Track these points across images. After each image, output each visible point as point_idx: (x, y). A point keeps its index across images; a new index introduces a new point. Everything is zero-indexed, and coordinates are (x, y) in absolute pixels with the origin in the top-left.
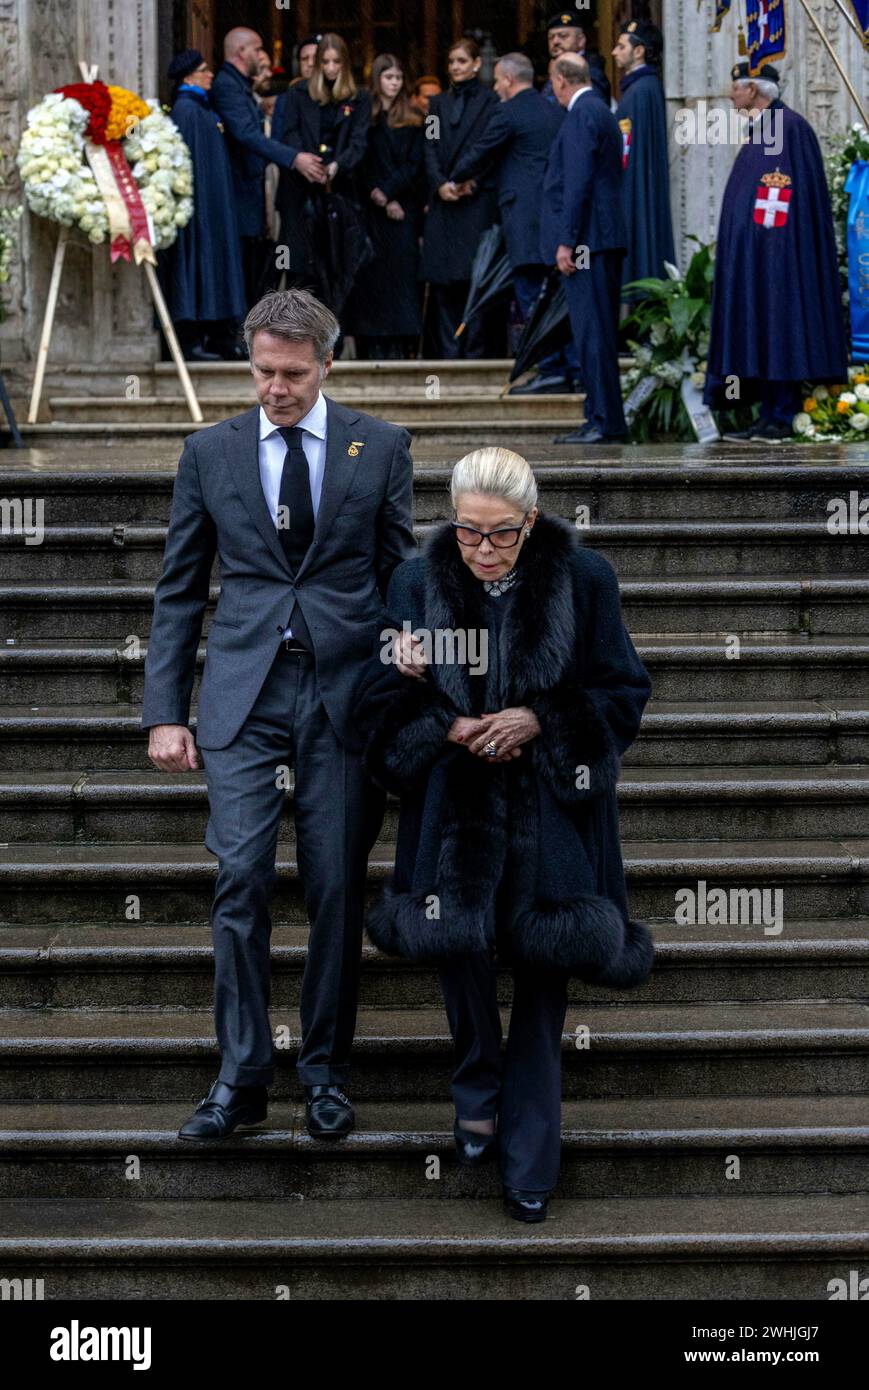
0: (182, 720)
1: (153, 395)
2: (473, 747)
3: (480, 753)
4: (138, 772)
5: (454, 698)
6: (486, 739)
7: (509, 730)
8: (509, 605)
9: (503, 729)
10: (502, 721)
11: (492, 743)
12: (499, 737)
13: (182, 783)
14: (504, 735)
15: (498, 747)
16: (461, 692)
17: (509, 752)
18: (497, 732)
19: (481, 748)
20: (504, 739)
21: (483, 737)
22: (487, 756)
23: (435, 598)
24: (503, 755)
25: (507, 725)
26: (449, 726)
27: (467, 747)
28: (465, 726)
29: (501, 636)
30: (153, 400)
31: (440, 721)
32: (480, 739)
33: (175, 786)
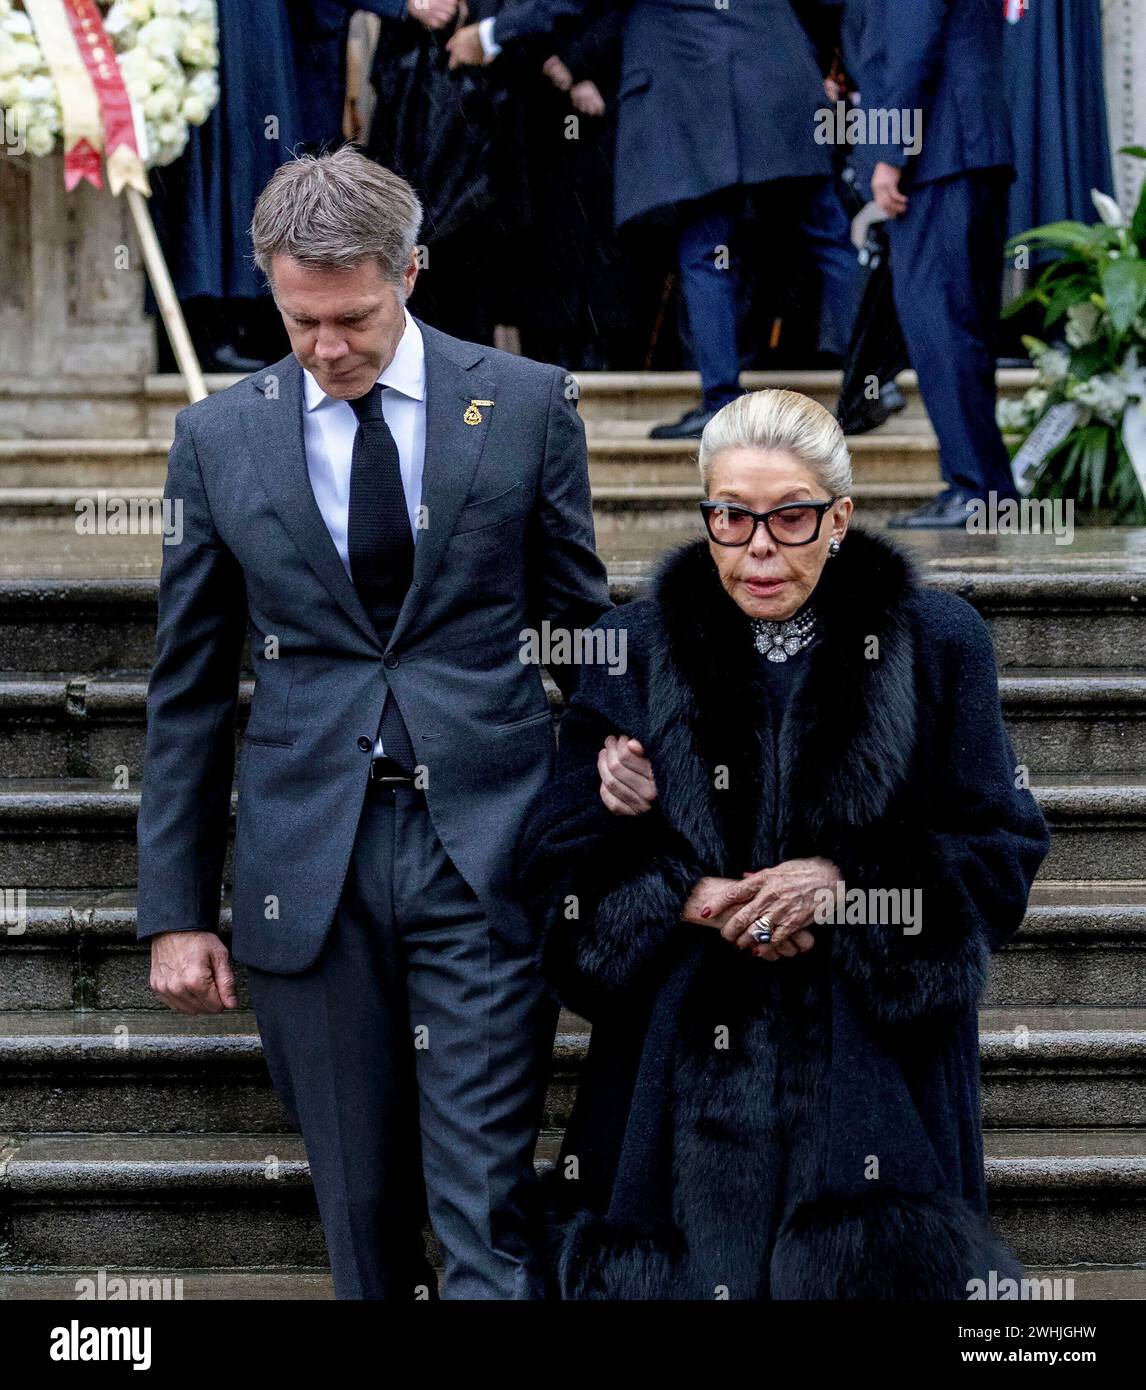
0: (205, 921)
1: (144, 435)
2: (728, 928)
3: (742, 940)
4: (112, 1138)
5: (696, 841)
6: (751, 914)
7: (794, 895)
8: (797, 682)
9: (781, 893)
10: (780, 880)
11: (765, 920)
12: (776, 908)
13: (194, 1157)
14: (784, 904)
15: (774, 926)
16: (709, 832)
17: (791, 938)
18: (772, 899)
19: (742, 930)
20: (784, 912)
21: (746, 909)
22: (755, 942)
23: (665, 667)
24: (781, 944)
25: (787, 885)
26: (685, 891)
27: (717, 932)
28: (713, 892)
29: (781, 737)
30: (142, 445)
31: (672, 881)
32: (743, 913)
33: (180, 1164)
